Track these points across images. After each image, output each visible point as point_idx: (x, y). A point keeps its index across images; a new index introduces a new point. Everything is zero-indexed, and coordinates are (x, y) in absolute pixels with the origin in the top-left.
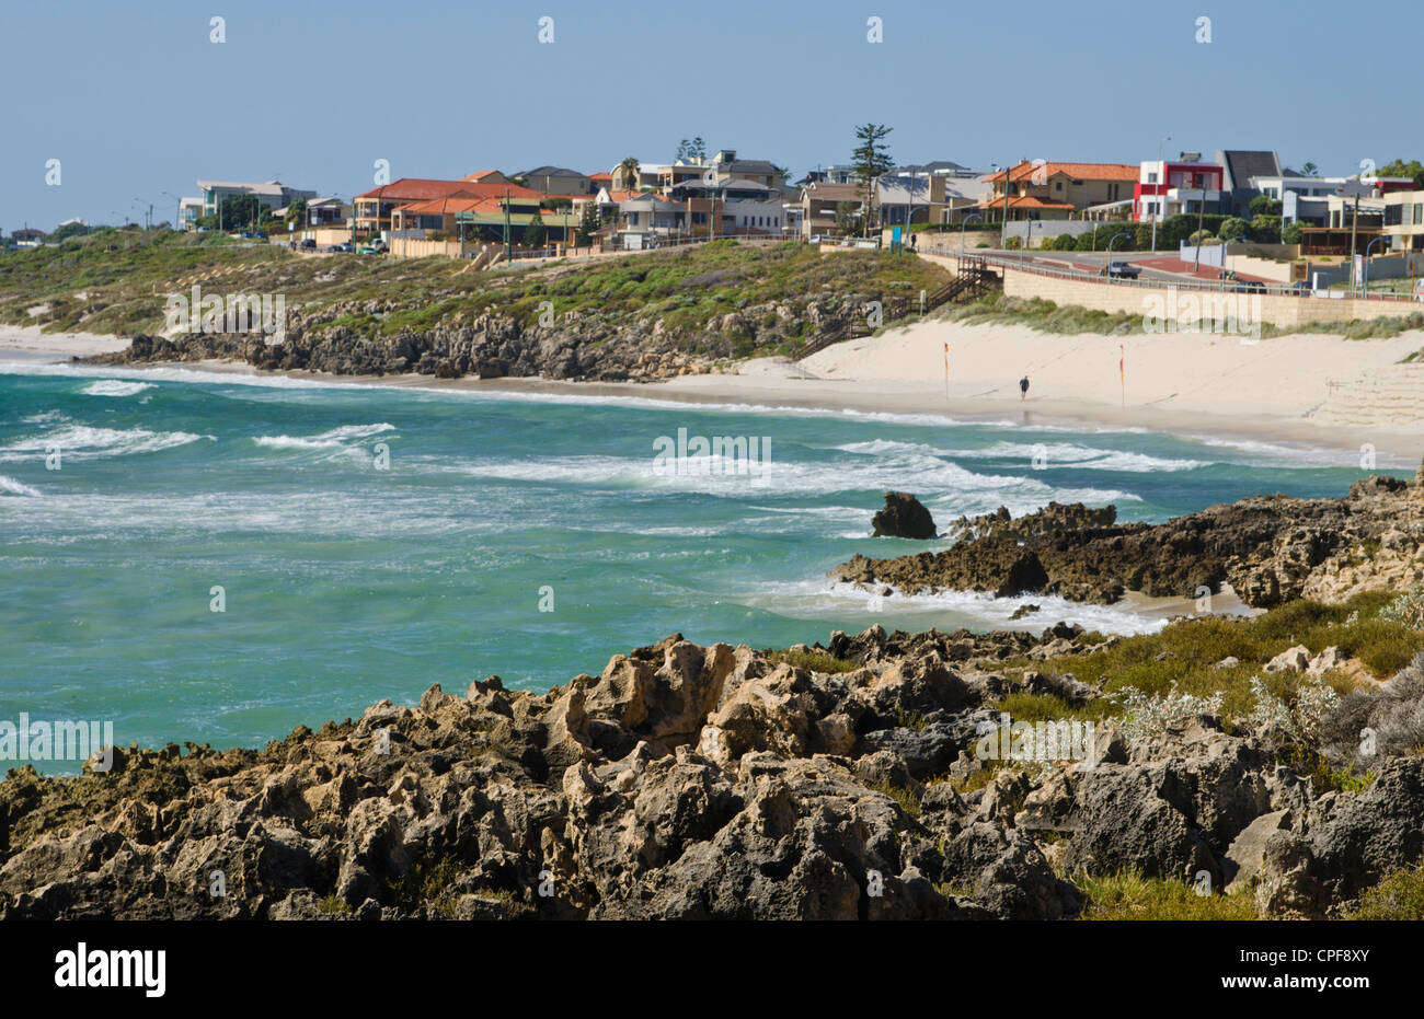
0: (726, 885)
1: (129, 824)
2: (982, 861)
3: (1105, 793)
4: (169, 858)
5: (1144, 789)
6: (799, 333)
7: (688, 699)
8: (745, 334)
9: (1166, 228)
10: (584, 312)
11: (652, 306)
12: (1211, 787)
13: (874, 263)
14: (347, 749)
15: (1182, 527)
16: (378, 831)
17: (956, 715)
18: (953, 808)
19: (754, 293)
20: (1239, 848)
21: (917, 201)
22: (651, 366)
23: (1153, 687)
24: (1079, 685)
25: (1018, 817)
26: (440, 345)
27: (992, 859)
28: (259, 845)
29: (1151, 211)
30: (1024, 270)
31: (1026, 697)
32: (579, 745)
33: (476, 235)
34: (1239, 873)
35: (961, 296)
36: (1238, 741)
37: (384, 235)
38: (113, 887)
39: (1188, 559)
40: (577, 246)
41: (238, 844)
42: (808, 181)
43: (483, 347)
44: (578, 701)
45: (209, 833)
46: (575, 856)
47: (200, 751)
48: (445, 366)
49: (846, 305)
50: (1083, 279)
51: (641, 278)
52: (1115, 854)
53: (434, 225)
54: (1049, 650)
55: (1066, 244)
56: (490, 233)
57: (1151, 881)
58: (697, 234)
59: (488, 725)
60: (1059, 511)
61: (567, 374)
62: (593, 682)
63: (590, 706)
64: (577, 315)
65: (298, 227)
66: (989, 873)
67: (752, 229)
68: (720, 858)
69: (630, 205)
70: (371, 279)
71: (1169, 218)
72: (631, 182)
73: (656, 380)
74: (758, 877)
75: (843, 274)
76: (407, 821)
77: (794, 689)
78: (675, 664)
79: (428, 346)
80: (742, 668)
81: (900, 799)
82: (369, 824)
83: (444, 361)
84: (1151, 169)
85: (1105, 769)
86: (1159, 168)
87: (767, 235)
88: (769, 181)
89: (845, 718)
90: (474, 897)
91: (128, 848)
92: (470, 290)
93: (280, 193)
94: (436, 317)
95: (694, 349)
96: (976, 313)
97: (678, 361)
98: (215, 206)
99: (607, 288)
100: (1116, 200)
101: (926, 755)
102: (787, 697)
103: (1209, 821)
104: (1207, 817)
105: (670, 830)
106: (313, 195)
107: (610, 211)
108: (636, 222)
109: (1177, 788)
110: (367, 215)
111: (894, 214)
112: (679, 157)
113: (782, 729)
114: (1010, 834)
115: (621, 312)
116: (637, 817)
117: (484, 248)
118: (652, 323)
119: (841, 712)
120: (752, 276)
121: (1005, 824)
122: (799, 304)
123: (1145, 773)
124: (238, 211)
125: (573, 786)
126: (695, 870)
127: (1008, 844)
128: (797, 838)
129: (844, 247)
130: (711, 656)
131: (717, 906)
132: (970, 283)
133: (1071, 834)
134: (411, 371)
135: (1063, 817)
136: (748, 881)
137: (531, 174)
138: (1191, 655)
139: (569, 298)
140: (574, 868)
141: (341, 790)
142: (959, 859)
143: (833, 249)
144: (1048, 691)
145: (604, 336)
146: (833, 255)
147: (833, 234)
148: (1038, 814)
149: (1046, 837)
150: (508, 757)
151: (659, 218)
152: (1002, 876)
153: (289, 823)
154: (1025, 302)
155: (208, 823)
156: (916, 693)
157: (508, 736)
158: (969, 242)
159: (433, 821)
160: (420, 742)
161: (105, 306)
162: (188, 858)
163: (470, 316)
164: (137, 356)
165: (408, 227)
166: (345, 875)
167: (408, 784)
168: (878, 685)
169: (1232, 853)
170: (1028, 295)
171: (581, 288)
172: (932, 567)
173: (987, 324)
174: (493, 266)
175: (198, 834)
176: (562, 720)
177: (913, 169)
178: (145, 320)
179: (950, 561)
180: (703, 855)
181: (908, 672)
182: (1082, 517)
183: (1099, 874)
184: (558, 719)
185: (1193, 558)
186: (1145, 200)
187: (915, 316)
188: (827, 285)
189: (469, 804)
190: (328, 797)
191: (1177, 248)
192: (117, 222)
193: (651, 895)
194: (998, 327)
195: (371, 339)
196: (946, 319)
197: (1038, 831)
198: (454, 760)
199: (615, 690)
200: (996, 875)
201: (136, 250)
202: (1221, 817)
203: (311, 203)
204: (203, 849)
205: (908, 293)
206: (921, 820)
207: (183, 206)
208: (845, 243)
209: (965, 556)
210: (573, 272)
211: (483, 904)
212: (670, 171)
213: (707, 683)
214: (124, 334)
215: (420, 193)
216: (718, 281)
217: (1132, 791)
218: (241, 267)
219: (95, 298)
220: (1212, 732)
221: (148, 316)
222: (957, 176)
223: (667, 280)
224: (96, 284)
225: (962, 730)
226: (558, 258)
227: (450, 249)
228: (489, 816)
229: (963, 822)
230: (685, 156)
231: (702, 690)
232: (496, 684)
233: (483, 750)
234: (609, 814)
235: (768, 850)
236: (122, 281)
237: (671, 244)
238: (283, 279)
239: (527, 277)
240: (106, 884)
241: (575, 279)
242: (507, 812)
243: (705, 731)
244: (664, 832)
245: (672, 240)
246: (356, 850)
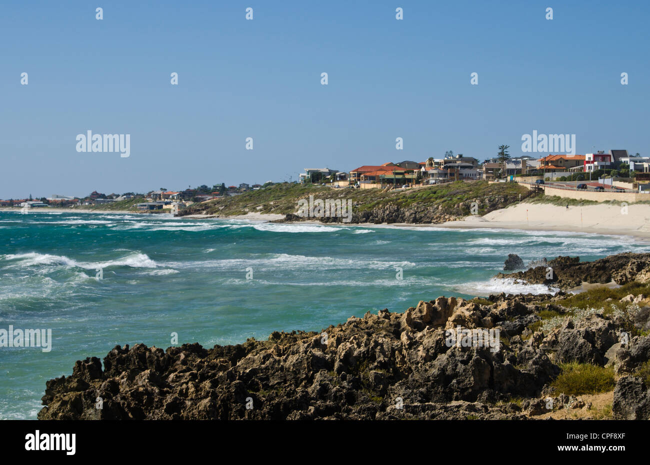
0: (450, 367)
1: (274, 351)
2: (529, 359)
3: (566, 337)
4: (285, 361)
5: (579, 336)
6: (483, 208)
7: (443, 314)
8: (466, 208)
9: (594, 173)
10: (418, 203)
11: (438, 201)
12: (600, 336)
13: (505, 186)
14: (341, 330)
15: (599, 262)
16: (346, 352)
17: (524, 317)
18: (520, 343)
19: (469, 196)
20: (609, 354)
21: (517, 167)
22: (438, 219)
23: (583, 307)
24: (563, 308)
25: (541, 346)
26: (375, 214)
27: (532, 358)
28: (311, 356)
29: (589, 168)
30: (551, 187)
31: (547, 311)
32: (410, 328)
33: (386, 182)
34: (609, 361)
35: (532, 195)
36: (608, 321)
37: (358, 182)
38: (269, 369)
39: (601, 272)
40: (416, 184)
41: (305, 356)
42: (484, 163)
43: (388, 214)
44: (409, 315)
45: (297, 353)
46: (405, 359)
47: (302, 333)
48: (377, 220)
49: (497, 199)
50: (569, 190)
51: (435, 193)
52: (570, 356)
53: (373, 179)
54: (556, 299)
55: (563, 179)
56: (390, 181)
57: (582, 364)
58: (452, 179)
59: (383, 322)
60: (562, 258)
61: (413, 222)
62: (414, 309)
63: (413, 316)
64: (416, 204)
65: (334, 181)
66: (531, 362)
67: (468, 177)
68: (448, 359)
69: (431, 171)
70: (355, 196)
71: (595, 170)
72: (431, 164)
73: (440, 223)
74: (459, 364)
75: (496, 190)
76: (355, 349)
77: (474, 310)
78: (439, 303)
79: (372, 214)
80: (460, 304)
81: (504, 341)
82: (343, 350)
83: (377, 219)
84: (589, 156)
85: (567, 330)
86: (591, 156)
87: (472, 179)
88: (473, 163)
89: (490, 318)
90: (375, 371)
91: (273, 358)
92: (384, 198)
93: (328, 171)
94: (374, 206)
95: (451, 214)
96: (536, 200)
97: (446, 217)
98: (309, 176)
99: (424, 196)
100: (578, 166)
101: (515, 329)
102: (472, 312)
103: (599, 346)
104: (598, 344)
105: (433, 351)
106: (338, 171)
107: (425, 173)
108: (433, 176)
109: (588, 335)
110: (353, 177)
111: (511, 172)
112: (446, 157)
113: (470, 322)
114: (537, 350)
115: (429, 203)
116: (423, 347)
117: (388, 185)
118: (438, 206)
119: (489, 316)
120: (468, 191)
121: (536, 348)
122: (483, 199)
123: (579, 331)
124: (316, 177)
125: (404, 338)
126: (440, 362)
127: (537, 354)
128: (471, 353)
129: (496, 182)
130: (450, 301)
131: (447, 373)
132: (534, 192)
133: (557, 350)
134: (367, 222)
135: (555, 345)
136: (456, 365)
137: (402, 163)
138: (597, 298)
139: (413, 199)
140: (406, 363)
141: (336, 340)
142: (522, 358)
143: (492, 182)
144: (553, 310)
145: (424, 210)
146: (492, 185)
147: (492, 178)
148: (547, 345)
149: (549, 352)
150: (389, 332)
151: (440, 175)
152: (535, 363)
153: (320, 350)
154: (551, 197)
155: (297, 350)
156: (512, 311)
157: (388, 325)
158: (534, 179)
159: (362, 349)
160: (363, 328)
161: (278, 206)
162: (290, 361)
163: (384, 205)
164: (287, 220)
165: (366, 180)
166: (336, 365)
167: (355, 338)
168: (500, 308)
169: (606, 355)
170: (552, 194)
171: (417, 196)
172: (523, 276)
173: (540, 204)
174: (391, 190)
175: (293, 353)
176: (405, 320)
177: (516, 158)
178: (290, 210)
179: (528, 274)
180: (443, 358)
181: (509, 304)
182: (569, 260)
183: (565, 362)
184: (403, 320)
185: (603, 271)
186: (587, 165)
187: (518, 202)
188: (491, 193)
189: (373, 344)
190: (332, 343)
191: (598, 180)
192: (281, 181)
193: (428, 370)
194: (543, 205)
195: (355, 213)
196: (527, 202)
197: (547, 350)
198: (373, 333)
199: (421, 311)
200: (533, 363)
201: (287, 189)
202: (603, 344)
203: (337, 174)
204: (294, 358)
205: (516, 195)
206: (510, 347)
207: (300, 176)
208: (496, 181)
209: (533, 272)
210: (414, 192)
211: (377, 373)
212: (443, 161)
213: (448, 309)
214: (284, 214)
215: (369, 170)
216: (458, 193)
217: (575, 337)
218: (317, 193)
219: (275, 204)
220: (600, 319)
221: (290, 208)
222: (530, 160)
223: (442, 193)
224: (276, 199)
225: (526, 321)
226: (410, 188)
227: (378, 186)
228: (379, 347)
229: (523, 347)
230: (447, 156)
231: (447, 311)
232: (386, 311)
233: (381, 330)
234: (415, 346)
235: (462, 356)
236: (283, 198)
237: (444, 182)
238: (329, 196)
239: (401, 194)
240: (267, 368)
241: (415, 194)
242: (385, 346)
243: (447, 323)
244: (432, 352)
245: (444, 181)
246: (339, 358)
